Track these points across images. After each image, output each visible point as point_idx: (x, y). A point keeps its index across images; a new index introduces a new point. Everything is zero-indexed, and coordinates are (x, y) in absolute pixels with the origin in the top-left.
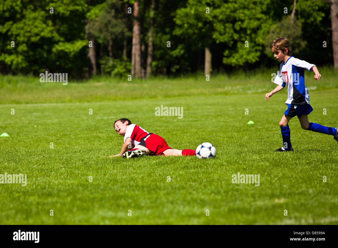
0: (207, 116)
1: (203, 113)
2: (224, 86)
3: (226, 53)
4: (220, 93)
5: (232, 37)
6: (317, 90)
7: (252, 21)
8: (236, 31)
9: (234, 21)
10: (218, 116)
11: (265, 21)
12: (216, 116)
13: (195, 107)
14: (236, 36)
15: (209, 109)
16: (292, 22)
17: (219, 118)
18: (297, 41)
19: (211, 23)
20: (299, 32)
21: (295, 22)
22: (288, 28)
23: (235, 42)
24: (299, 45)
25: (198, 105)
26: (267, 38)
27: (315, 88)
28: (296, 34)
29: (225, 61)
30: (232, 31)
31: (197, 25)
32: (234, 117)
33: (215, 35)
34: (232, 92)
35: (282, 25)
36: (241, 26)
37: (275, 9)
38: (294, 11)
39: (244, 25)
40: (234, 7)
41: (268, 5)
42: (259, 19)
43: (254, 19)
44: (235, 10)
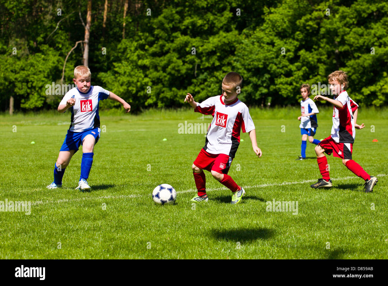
2: (20, 121)
3: (23, 101)
5: (26, 91)
7: (39, 82)
8: (29, 88)
9: (27, 82)
11: (47, 82)
14: (29, 91)
19: (14, 83)
23: (28, 94)
29: (22, 106)
30: (26, 88)
31: (5, 83)
32: (24, 139)
33: (16, 90)
34: (25, 124)
36: (32, 85)
37: (53, 75)
38: (63, 77)
39: (34, 85)
40: (28, 73)
41: (48, 73)
42: (43, 81)
43: (40, 81)
44: (29, 75)
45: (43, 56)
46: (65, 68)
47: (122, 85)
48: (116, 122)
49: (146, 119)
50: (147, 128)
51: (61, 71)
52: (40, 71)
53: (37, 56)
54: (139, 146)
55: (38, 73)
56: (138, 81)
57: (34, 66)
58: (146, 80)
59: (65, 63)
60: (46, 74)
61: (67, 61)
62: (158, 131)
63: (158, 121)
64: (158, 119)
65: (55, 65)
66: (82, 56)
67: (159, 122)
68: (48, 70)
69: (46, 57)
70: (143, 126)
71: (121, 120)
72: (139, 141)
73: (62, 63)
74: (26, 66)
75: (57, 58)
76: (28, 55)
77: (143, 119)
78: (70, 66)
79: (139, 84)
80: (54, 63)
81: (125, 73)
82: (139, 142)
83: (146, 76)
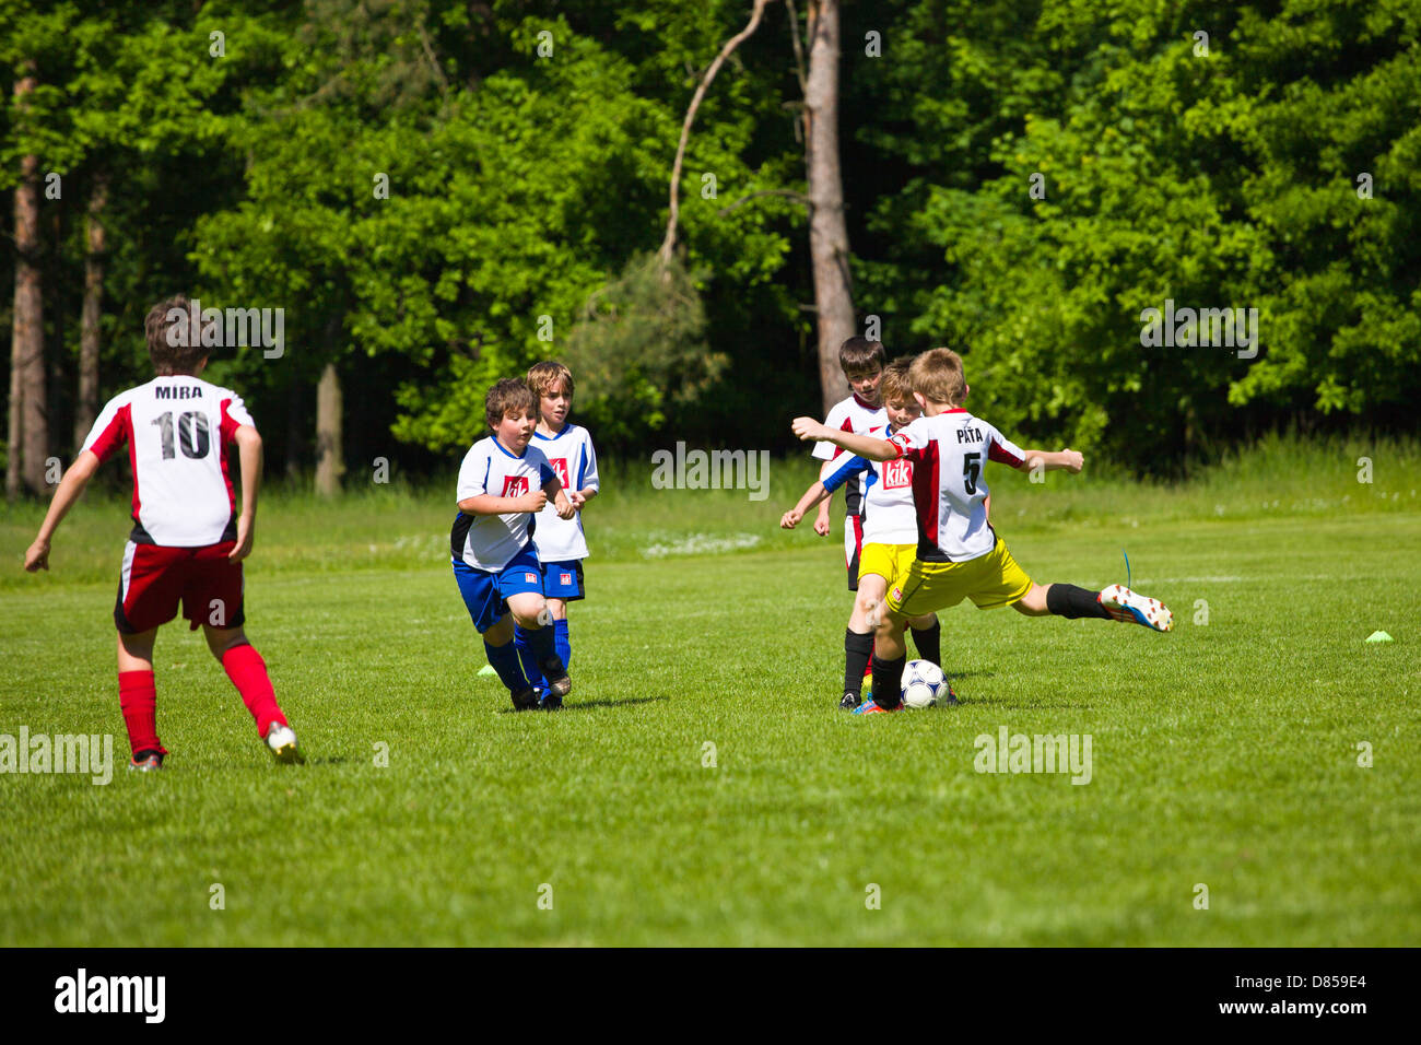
0: (316, 646)
1: (299, 635)
2: (392, 533)
3: (407, 396)
4: (378, 562)
5: (429, 330)
6: (762, 548)
7: (508, 269)
8: (445, 309)
9: (434, 268)
10: (359, 647)
11: (562, 270)
12: (351, 648)
13: (270, 615)
14: (445, 328)
15: (326, 621)
16: (668, 277)
17: (363, 654)
18: (690, 355)
19: (342, 274)
20: (694, 316)
21: (676, 278)
22: (653, 303)
23: (442, 353)
24: (697, 371)
25: (279, 607)
26: (568, 338)
27: (754, 540)
28: (683, 326)
29: (402, 428)
30: (431, 310)
31: (287, 278)
32: (424, 653)
33: (364, 325)
34: (424, 555)
35: (628, 290)
36: (462, 285)
37: (601, 222)
38: (671, 236)
39: (478, 282)
40: (437, 211)
41: (568, 206)
42: (535, 261)
43: (515, 260)
44: (444, 225)
45: (532, 98)
46: (684, 172)
47: (1071, 279)
48: (1037, 529)
49: (1241, 505)
50: (1251, 566)
51: (656, 197)
52: (517, 199)
53: (498, 93)
54: (1203, 678)
55: (506, 209)
56: (1185, 251)
57: (477, 168)
58: (1239, 238)
59: (682, 139)
60: (555, 217)
61: (699, 128)
62: (1329, 586)
63: (1321, 516)
64: (1321, 504)
65: (608, 152)
66: (798, 94)
67: (1331, 527)
68: (571, 190)
69: (549, 104)
70: (1224, 555)
71: (1068, 515)
72: (1203, 646)
73: (663, 139)
74: (424, 165)
75: (626, 105)
76: (432, 91)
77: (1220, 510)
78: (720, 160)
79: (1189, 266)
80: (603, 141)
81: (1097, 194)
82: (1205, 654)
83: (1236, 213)
